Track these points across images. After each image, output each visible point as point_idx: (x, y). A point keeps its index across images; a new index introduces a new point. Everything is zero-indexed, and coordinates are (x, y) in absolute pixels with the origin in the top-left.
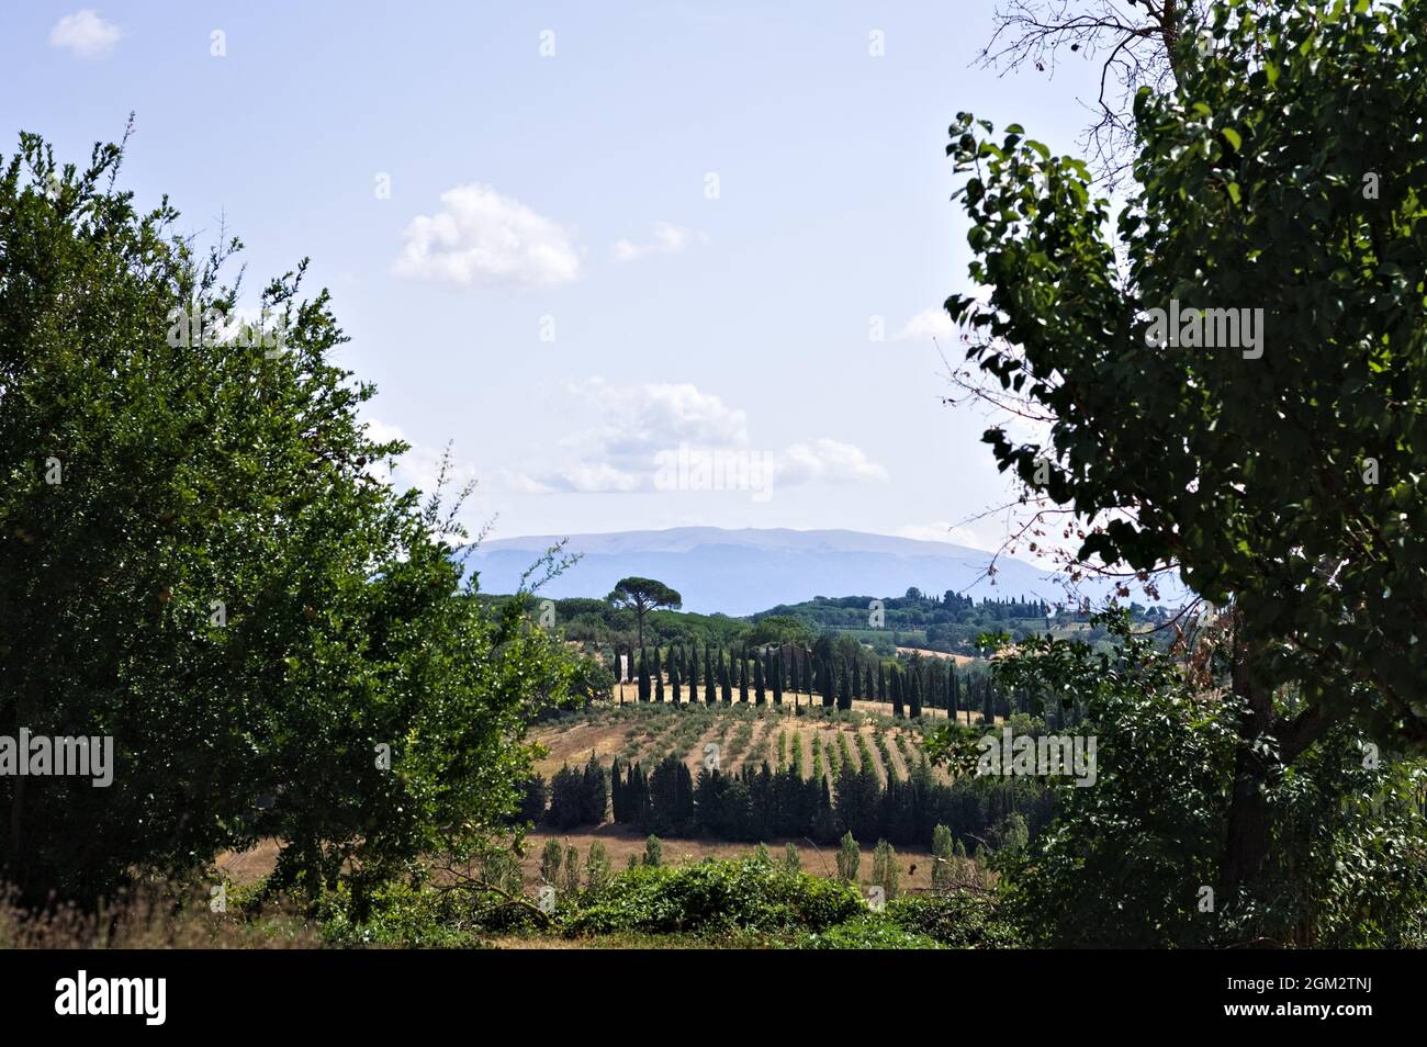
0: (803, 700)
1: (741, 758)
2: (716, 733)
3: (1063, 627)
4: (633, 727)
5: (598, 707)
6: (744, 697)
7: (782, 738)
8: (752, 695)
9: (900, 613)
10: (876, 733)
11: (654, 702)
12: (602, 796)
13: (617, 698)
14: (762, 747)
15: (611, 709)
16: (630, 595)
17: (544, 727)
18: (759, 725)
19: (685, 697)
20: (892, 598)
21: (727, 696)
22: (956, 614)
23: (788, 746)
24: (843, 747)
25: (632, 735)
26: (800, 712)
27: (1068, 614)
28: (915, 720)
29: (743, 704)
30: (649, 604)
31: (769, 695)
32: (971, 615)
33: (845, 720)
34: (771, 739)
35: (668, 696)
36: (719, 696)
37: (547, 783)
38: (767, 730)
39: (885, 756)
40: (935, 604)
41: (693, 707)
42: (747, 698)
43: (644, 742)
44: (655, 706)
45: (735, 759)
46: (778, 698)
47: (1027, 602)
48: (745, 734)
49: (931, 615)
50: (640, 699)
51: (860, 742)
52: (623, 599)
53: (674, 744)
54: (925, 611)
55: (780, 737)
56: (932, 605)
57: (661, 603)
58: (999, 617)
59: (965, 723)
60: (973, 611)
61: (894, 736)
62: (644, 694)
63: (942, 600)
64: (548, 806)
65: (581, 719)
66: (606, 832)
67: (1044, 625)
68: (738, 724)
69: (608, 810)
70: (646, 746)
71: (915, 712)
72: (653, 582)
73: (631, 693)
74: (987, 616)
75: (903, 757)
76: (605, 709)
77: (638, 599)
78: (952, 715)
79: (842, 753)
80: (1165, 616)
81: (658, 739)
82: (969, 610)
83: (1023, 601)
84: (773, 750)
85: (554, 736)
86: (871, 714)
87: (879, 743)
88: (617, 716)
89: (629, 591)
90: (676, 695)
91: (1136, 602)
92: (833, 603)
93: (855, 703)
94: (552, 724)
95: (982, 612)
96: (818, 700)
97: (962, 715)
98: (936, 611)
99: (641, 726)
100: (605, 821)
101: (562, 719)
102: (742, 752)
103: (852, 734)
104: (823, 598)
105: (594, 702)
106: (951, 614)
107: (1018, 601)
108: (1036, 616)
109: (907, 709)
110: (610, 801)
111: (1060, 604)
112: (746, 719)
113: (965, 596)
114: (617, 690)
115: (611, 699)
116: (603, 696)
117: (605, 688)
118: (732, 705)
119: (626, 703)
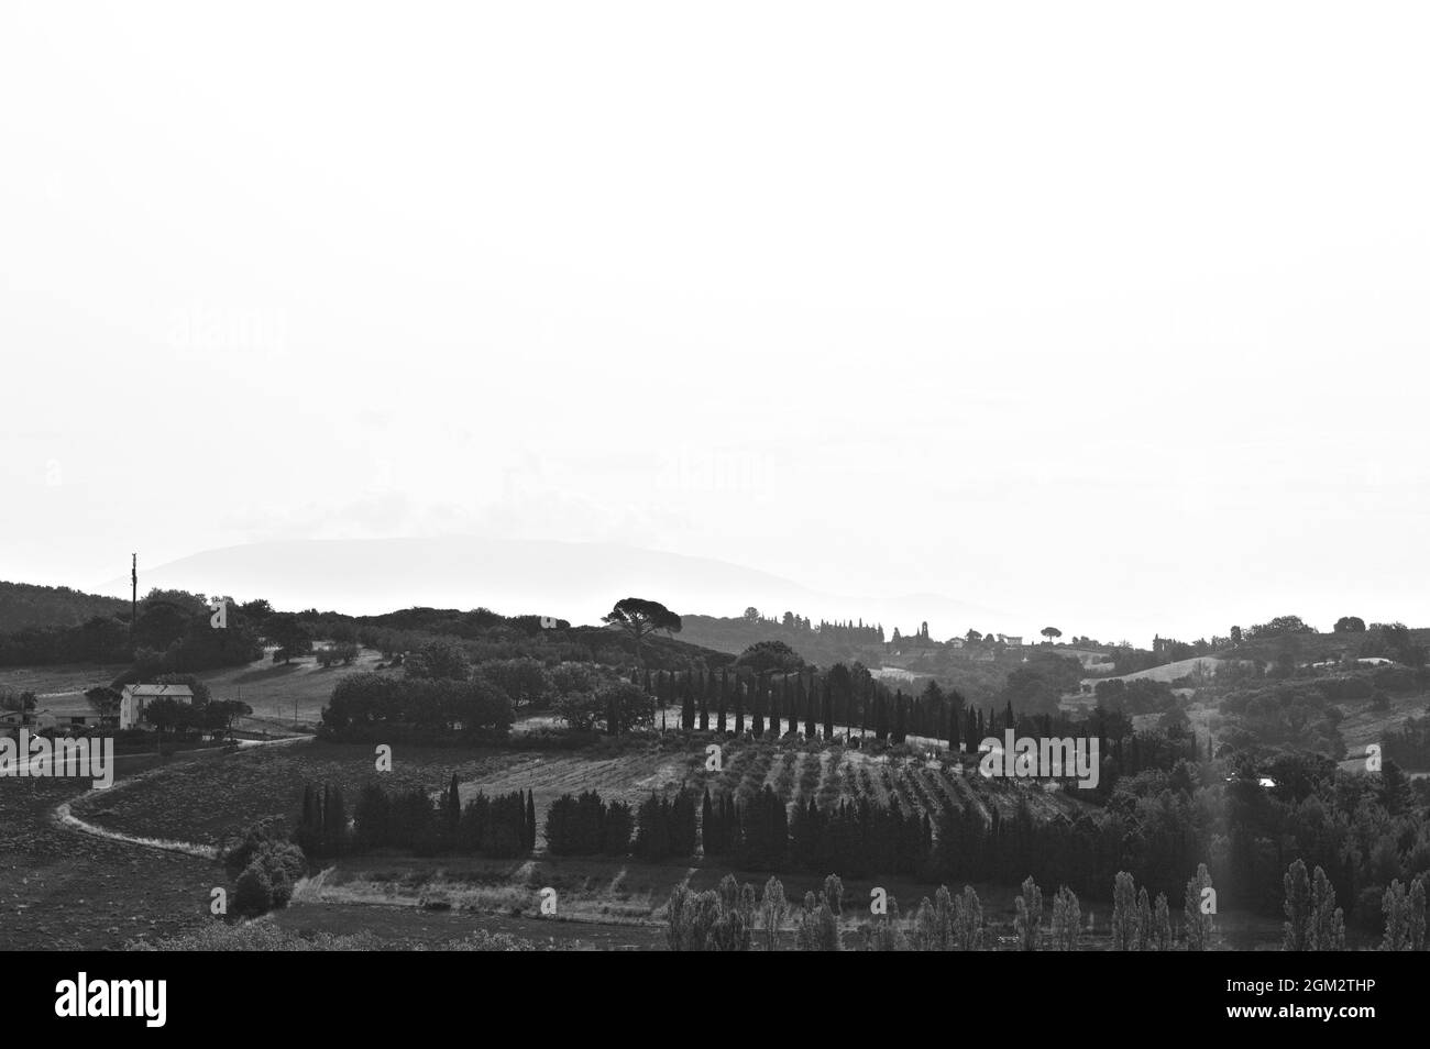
0: (856, 733)
2: (782, 763)
3: (903, 651)
5: (641, 732)
6: (793, 726)
8: (801, 728)
10: (942, 768)
11: (701, 729)
12: (692, 828)
13: (659, 724)
14: (835, 780)
15: (654, 735)
16: (628, 615)
18: (823, 757)
19: (731, 724)
22: (796, 635)
23: (858, 779)
24: (915, 783)
27: (907, 638)
29: (795, 733)
30: (647, 626)
31: (820, 728)
32: (811, 636)
33: (906, 754)
34: (839, 772)
35: (713, 724)
36: (767, 725)
37: (634, 813)
38: (833, 761)
39: (961, 794)
41: (743, 734)
42: (796, 728)
44: (703, 732)
46: (828, 730)
47: (864, 626)
48: (812, 768)
50: (683, 725)
51: (930, 777)
52: (622, 619)
55: (848, 770)
57: (659, 624)
58: (839, 639)
60: (813, 633)
62: (688, 722)
63: (780, 620)
64: (634, 836)
67: (885, 648)
68: (802, 755)
73: (674, 718)
74: (827, 638)
76: (647, 733)
79: (916, 788)
82: (807, 632)
83: (861, 624)
84: (845, 783)
86: (930, 748)
87: (949, 778)
88: (663, 743)
89: (628, 611)
90: (722, 722)
91: (973, 629)
93: (909, 737)
95: (821, 635)
96: (870, 734)
98: (777, 632)
100: (693, 851)
102: (816, 783)
105: (634, 726)
106: (787, 633)
108: (874, 639)
109: (963, 747)
110: (699, 833)
111: (896, 629)
112: (807, 751)
113: (803, 619)
114: (658, 716)
115: (653, 724)
116: (643, 721)
117: (646, 712)
118: (782, 734)
119: (669, 730)
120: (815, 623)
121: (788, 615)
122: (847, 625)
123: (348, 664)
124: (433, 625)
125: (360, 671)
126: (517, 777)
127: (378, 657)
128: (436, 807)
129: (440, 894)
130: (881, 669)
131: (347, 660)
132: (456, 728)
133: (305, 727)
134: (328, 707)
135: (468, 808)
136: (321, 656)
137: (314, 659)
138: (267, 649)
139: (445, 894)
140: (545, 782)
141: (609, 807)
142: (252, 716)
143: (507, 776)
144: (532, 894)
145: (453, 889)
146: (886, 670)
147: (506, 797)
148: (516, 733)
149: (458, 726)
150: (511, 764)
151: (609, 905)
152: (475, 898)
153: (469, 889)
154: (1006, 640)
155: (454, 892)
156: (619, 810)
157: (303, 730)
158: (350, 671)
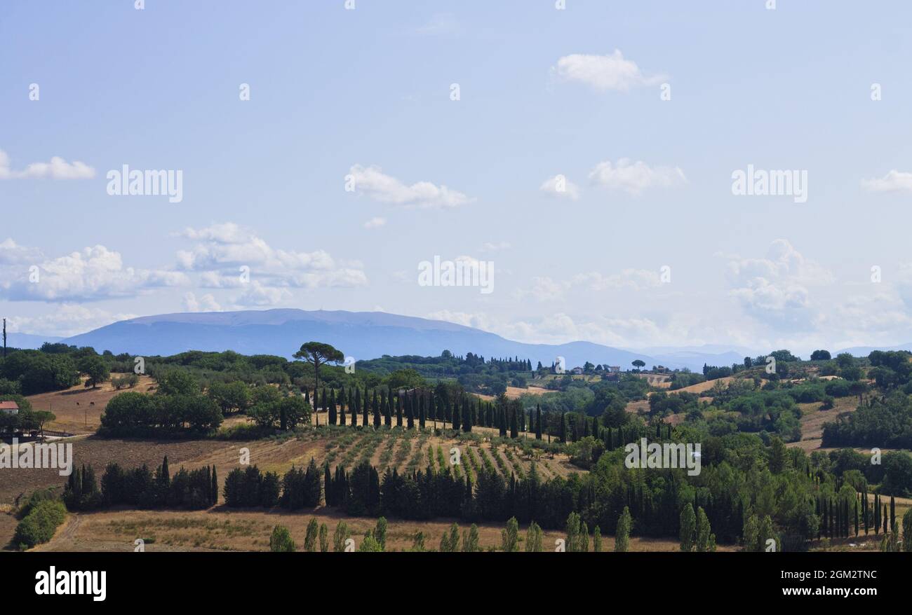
0: (439, 425)
1: (405, 463)
2: (386, 446)
3: (543, 377)
4: (329, 442)
5: (302, 428)
6: (400, 423)
7: (430, 449)
8: (405, 423)
9: (439, 367)
10: (492, 448)
11: (339, 426)
12: (318, 488)
13: (314, 423)
14: (419, 456)
15: (311, 430)
16: (310, 354)
17: (268, 441)
18: (414, 442)
19: (360, 422)
20: (433, 356)
21: (388, 422)
22: (474, 367)
23: (435, 456)
24: (471, 457)
25: (329, 447)
26: (438, 433)
27: (546, 368)
28: (516, 439)
29: (400, 427)
30: (322, 360)
31: (416, 422)
32: (484, 368)
33: (469, 439)
34: (423, 451)
35: (348, 422)
36: (383, 422)
37: (281, 479)
38: (420, 445)
39: (500, 463)
40: (460, 361)
41: (366, 429)
42: (402, 423)
43: (339, 452)
44: (340, 428)
45: (400, 464)
46: (422, 424)
47: (519, 360)
48: (406, 449)
49: (458, 368)
50: (329, 423)
51: (482, 454)
52: (306, 356)
53: (359, 454)
54: (455, 366)
55: (429, 450)
56: (458, 361)
57: (331, 359)
58: (502, 370)
59: (548, 442)
60: (485, 366)
61: (503, 450)
62: (332, 419)
63: (465, 358)
64: (281, 494)
65: (291, 436)
66: (321, 512)
67: (531, 375)
68: (400, 441)
69: (322, 497)
70: (340, 454)
71: (514, 435)
72: (326, 345)
73: (324, 418)
74: (494, 369)
75: (512, 464)
76: (306, 429)
77: (315, 356)
78: (539, 437)
79: (472, 461)
80: (608, 371)
81: (347, 450)
82: (482, 365)
83: (516, 360)
84: (425, 459)
85: (276, 447)
86: (485, 435)
87: (494, 455)
88: (315, 434)
89: (310, 351)
90: (354, 421)
91: (589, 362)
92: (395, 359)
93: (474, 428)
94: (272, 439)
95: (491, 367)
96: (449, 426)
97: (545, 437)
98: (461, 366)
99: (335, 441)
100: (319, 505)
101: (278, 435)
102: (405, 459)
103: (476, 448)
104: (389, 356)
105: (298, 424)
106: (470, 367)
107: (513, 360)
108: (525, 370)
109: (509, 432)
110: (323, 492)
111: (539, 363)
112: (404, 438)
113: (479, 357)
114: (314, 416)
115: (310, 422)
116: (304, 420)
117: (306, 415)
118: (392, 427)
119: (320, 426)
120: (487, 359)
121: (469, 355)
122: (508, 360)
123: (132, 386)
124: (198, 362)
125: (138, 392)
126: (217, 457)
127: (151, 383)
128: (154, 477)
129: (152, 533)
130: (527, 388)
131: (131, 385)
132: (185, 426)
133: (91, 427)
134: (105, 414)
135: (174, 478)
136: (114, 383)
137: (110, 385)
138: (81, 378)
139: (154, 533)
140: (233, 461)
141: (265, 476)
142: (56, 421)
143: (210, 457)
144: (209, 533)
145: (160, 529)
146: (530, 388)
147: (199, 470)
148: (223, 429)
149: (187, 425)
150: (215, 449)
151: (259, 539)
152: (172, 535)
153: (170, 529)
154: (609, 369)
155: (159, 532)
156: (271, 478)
157: (90, 429)
158: (131, 390)
